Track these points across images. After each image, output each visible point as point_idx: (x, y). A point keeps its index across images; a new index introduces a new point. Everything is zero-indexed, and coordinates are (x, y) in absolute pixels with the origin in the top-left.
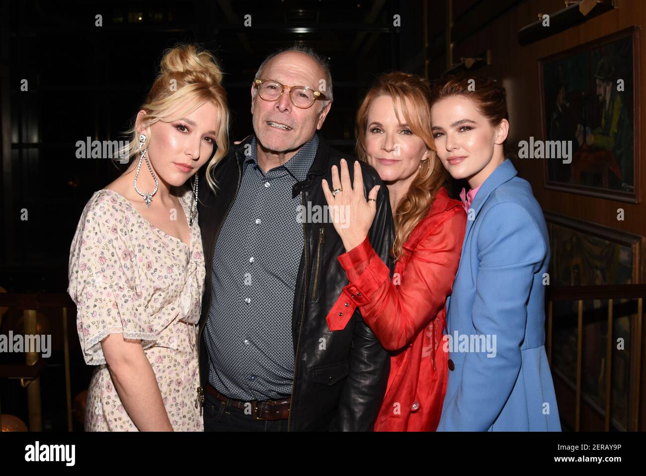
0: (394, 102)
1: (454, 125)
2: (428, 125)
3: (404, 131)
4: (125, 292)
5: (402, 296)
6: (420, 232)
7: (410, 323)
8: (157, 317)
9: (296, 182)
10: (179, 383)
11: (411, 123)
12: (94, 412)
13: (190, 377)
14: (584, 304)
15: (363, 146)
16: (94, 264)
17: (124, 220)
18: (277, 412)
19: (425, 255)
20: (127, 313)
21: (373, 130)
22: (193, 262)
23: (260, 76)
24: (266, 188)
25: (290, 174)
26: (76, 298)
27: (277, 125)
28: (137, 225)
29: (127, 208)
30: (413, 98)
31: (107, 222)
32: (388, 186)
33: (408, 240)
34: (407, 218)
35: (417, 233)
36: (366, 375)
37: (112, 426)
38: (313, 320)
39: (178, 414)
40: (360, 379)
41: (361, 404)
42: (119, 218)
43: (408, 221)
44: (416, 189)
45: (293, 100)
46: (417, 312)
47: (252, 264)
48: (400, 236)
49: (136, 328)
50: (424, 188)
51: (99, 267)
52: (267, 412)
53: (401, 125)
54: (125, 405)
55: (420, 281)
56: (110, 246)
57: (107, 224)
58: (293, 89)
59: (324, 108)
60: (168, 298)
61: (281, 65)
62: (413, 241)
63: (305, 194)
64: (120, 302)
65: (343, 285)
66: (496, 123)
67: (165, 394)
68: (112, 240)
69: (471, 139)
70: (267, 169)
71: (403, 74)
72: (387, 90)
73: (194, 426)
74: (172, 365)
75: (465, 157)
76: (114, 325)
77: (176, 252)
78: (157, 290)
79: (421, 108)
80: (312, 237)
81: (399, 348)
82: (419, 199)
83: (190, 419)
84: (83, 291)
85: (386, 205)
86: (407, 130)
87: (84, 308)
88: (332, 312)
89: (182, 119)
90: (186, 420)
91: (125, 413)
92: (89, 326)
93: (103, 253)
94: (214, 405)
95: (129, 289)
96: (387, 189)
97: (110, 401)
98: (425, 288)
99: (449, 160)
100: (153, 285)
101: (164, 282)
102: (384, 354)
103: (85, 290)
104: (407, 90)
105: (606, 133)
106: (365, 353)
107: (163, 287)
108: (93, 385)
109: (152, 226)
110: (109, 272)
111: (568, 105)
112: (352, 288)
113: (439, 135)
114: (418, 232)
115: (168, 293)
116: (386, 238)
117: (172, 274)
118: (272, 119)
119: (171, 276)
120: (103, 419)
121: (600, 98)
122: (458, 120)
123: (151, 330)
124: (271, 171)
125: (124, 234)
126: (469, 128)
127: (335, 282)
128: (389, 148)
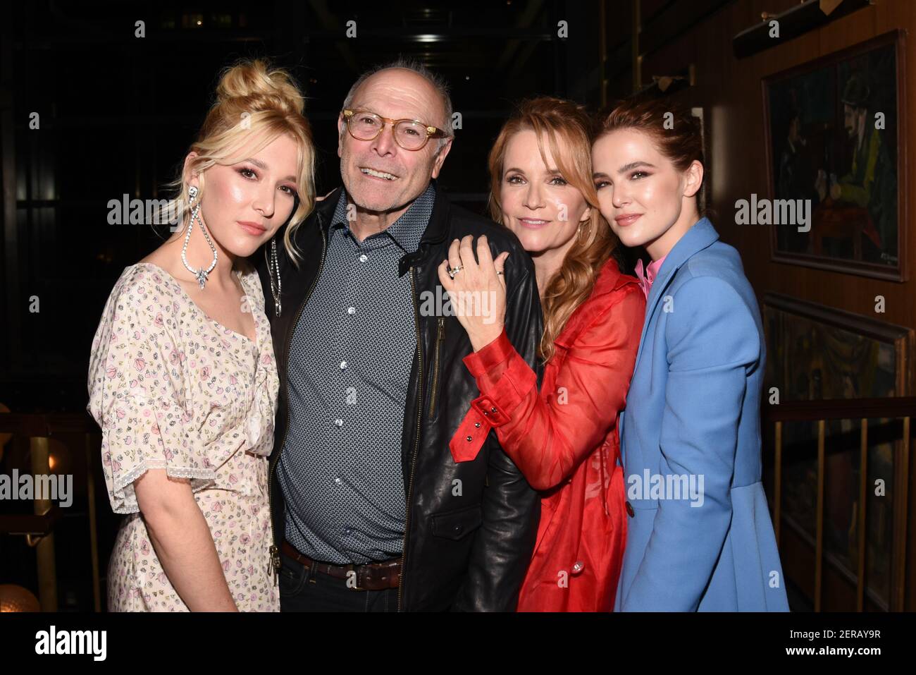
0: (540, 138)
1: (622, 170)
2: (588, 172)
3: (554, 179)
4: (172, 410)
5: (554, 412)
6: (578, 321)
7: (567, 452)
8: (213, 447)
9: (403, 254)
10: (245, 540)
11: (564, 169)
12: (123, 585)
13: (261, 531)
14: (826, 426)
15: (498, 202)
16: (128, 369)
17: (172, 307)
18: (383, 578)
19: (585, 354)
20: (174, 440)
21: (510, 180)
22: (261, 368)
23: (350, 104)
24: (361, 263)
25: (396, 242)
26: (102, 417)
27: (375, 173)
28: (189, 315)
29: (176, 291)
30: (566, 133)
31: (148, 309)
32: (534, 259)
33: (562, 334)
34: (560, 302)
35: (574, 323)
36: (506, 523)
37: (150, 604)
38: (431, 447)
39: (246, 585)
40: (498, 530)
41: (500, 565)
42: (166, 304)
43: (562, 306)
44: (573, 262)
45: (397, 139)
46: (577, 435)
47: (343, 370)
48: (550, 328)
49: (185, 461)
50: (584, 261)
51: (135, 374)
52: (368, 578)
53: (550, 172)
54: (168, 573)
55: (580, 392)
56: (152, 344)
57: (148, 312)
58: (397, 124)
59: (442, 148)
60: (229, 421)
61: (380, 88)
62: (568, 335)
63: (417, 270)
64: (164, 425)
65: (471, 398)
66: (684, 166)
67: (226, 555)
68: (155, 335)
69: (648, 190)
70: (363, 236)
71: (553, 100)
72: (530, 123)
73: (268, 601)
74: (234, 514)
75: (641, 215)
76: (153, 457)
77: (241, 355)
78: (214, 407)
79: (579, 147)
80: (427, 330)
81: (552, 486)
82: (577, 276)
83: (261, 591)
84: (111, 406)
85: (531, 285)
86: (559, 178)
87: (114, 431)
88: (458, 436)
89: (247, 160)
90: (257, 592)
91: (168, 584)
92: (121, 458)
93: (141, 353)
94: (292, 570)
95: (178, 406)
96: (533, 261)
97: (147, 567)
98: (587, 400)
99: (617, 220)
100: (210, 400)
101: (225, 397)
102: (532, 494)
103: (114, 406)
104: (558, 123)
105: (858, 182)
106: (505, 493)
107: (223, 404)
108: (121, 545)
109: (208, 318)
110: (148, 382)
111: (804, 142)
112: (485, 402)
113: (603, 185)
114: (576, 322)
115: (230, 413)
116: (533, 331)
117: (236, 386)
118: (367, 164)
119: (235, 389)
120: (136, 594)
121: (850, 132)
122: (628, 163)
123: (208, 465)
124: (368, 239)
125: (172, 327)
126: (645, 174)
127: (459, 395)
128: (533, 203)
